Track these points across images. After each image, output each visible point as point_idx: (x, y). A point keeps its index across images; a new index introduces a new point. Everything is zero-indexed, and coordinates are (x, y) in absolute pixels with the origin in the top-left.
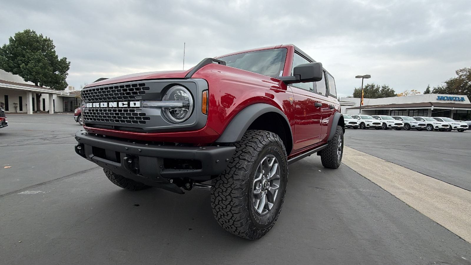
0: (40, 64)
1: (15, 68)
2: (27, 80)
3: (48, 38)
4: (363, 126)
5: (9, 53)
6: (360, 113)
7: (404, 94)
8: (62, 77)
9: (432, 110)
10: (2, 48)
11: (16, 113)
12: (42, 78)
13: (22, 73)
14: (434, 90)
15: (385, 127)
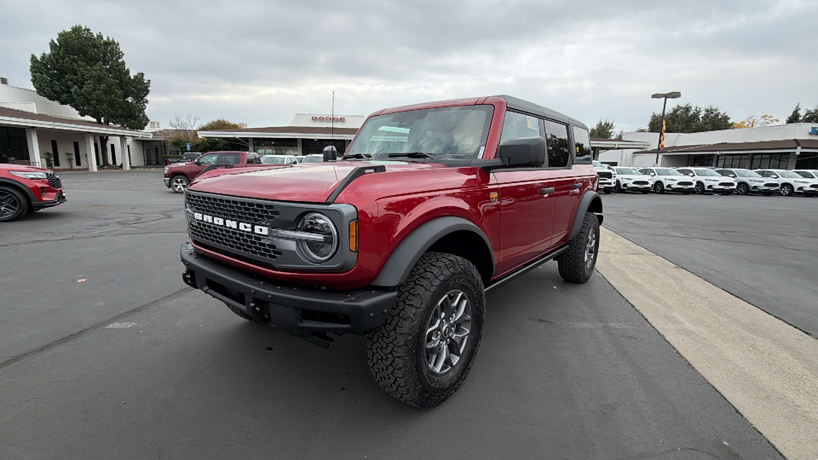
0: (102, 85)
1: (63, 95)
2: (83, 113)
3: (111, 39)
4: (659, 188)
5: (52, 68)
6: (657, 162)
7: (746, 124)
8: (139, 106)
9: (798, 155)
10: (39, 60)
11: (72, 169)
12: (108, 110)
13: (75, 101)
14: (807, 115)
15: (701, 190)
